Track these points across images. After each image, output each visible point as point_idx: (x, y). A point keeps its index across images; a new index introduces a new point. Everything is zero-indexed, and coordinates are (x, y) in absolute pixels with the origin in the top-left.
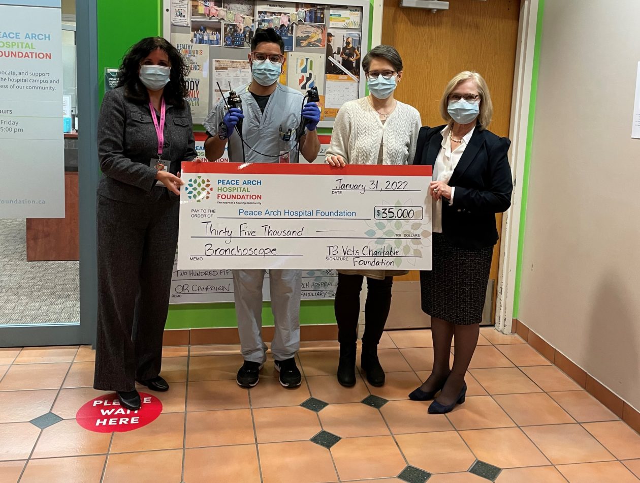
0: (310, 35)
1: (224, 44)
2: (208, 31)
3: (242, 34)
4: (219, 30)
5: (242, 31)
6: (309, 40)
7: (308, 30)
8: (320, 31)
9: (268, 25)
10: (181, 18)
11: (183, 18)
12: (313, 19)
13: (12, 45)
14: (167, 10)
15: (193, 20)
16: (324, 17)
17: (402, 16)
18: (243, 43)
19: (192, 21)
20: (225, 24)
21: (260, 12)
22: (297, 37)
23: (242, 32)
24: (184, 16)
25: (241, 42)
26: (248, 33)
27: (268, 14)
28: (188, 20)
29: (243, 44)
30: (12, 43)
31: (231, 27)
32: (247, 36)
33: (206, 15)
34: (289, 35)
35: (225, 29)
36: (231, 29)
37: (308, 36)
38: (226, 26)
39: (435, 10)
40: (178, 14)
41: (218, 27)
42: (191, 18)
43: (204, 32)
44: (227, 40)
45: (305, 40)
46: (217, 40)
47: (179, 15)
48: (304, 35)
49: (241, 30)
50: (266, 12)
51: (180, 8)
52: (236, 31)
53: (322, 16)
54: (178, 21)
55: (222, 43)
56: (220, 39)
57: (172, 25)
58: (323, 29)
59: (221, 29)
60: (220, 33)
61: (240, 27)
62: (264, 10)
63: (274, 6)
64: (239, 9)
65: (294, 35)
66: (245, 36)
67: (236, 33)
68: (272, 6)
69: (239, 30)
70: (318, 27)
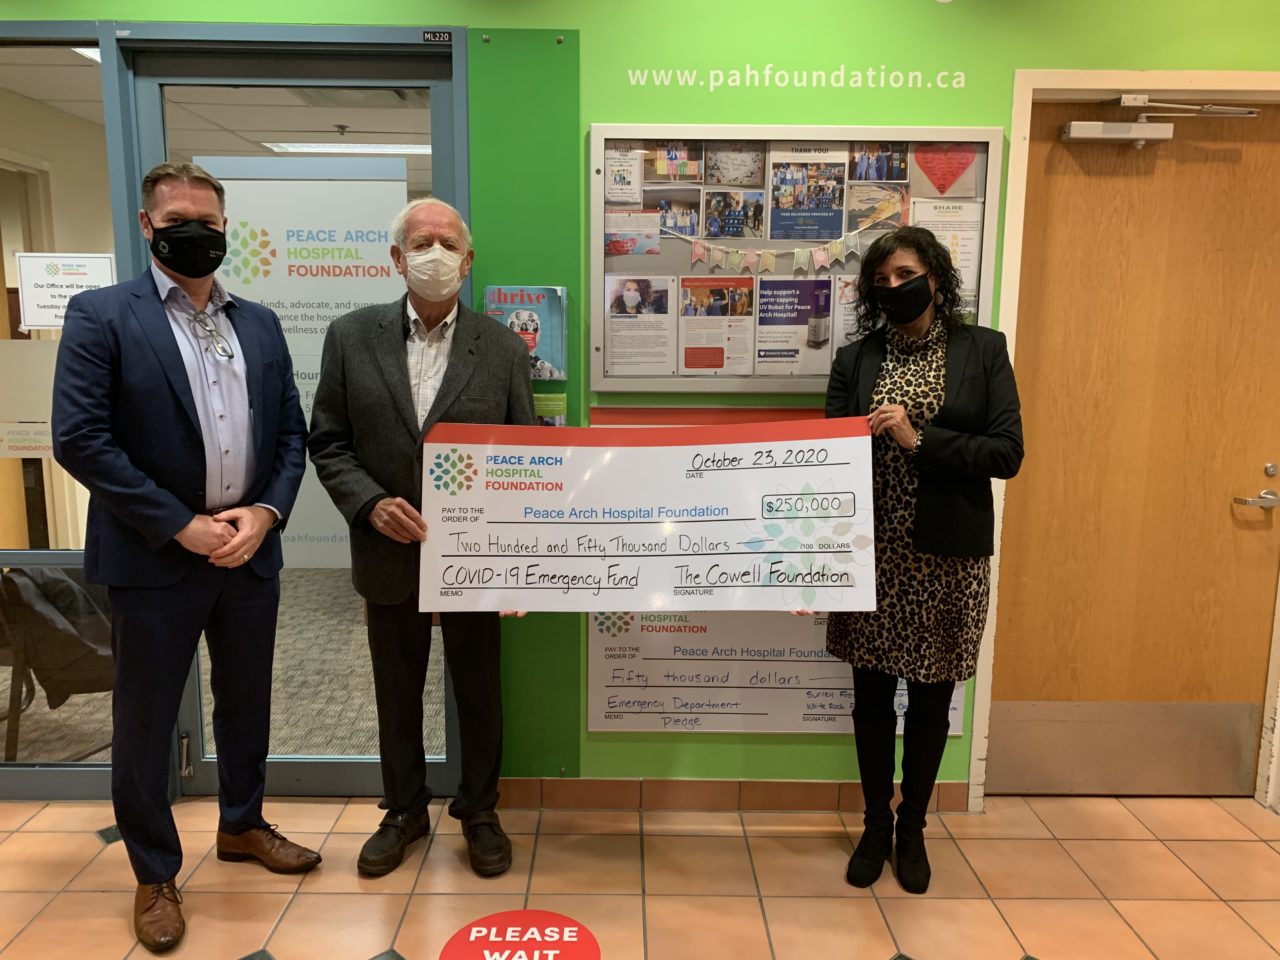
0: (876, 206)
1: (705, 233)
2: (675, 209)
3: (739, 212)
4: (695, 206)
5: (741, 205)
6: (874, 216)
7: (873, 195)
8: (897, 196)
9: (792, 189)
10: (623, 187)
11: (628, 187)
12: (884, 174)
13: (324, 255)
14: (598, 172)
15: (646, 188)
16: (906, 168)
17: (1066, 160)
18: (742, 228)
19: (644, 191)
20: (708, 194)
21: (776, 166)
22: (850, 212)
23: (740, 208)
24: (629, 183)
25: (737, 228)
26: (752, 209)
27: (792, 168)
28: (635, 191)
29: (742, 232)
30: (323, 249)
31: (719, 198)
32: (750, 214)
33: (672, 177)
34: (834, 207)
35: (708, 203)
36: (719, 202)
37: (873, 209)
38: (709, 198)
39: (1142, 143)
40: (618, 179)
41: (694, 200)
42: (643, 185)
43: (667, 212)
44: (711, 225)
45: (867, 216)
46: (692, 225)
47: (620, 181)
48: (863, 207)
49: (738, 203)
50: (788, 165)
51: (622, 168)
52: (728, 205)
53: (903, 165)
54: (619, 193)
55: (701, 230)
56: (698, 224)
57: (607, 203)
58: (904, 192)
59: (699, 204)
60: (698, 212)
61: (737, 198)
62: (784, 161)
63: (806, 151)
64: (735, 162)
65: (844, 208)
66: (746, 215)
67: (728, 210)
68: (801, 151)
69: (734, 204)
70: (895, 190)
